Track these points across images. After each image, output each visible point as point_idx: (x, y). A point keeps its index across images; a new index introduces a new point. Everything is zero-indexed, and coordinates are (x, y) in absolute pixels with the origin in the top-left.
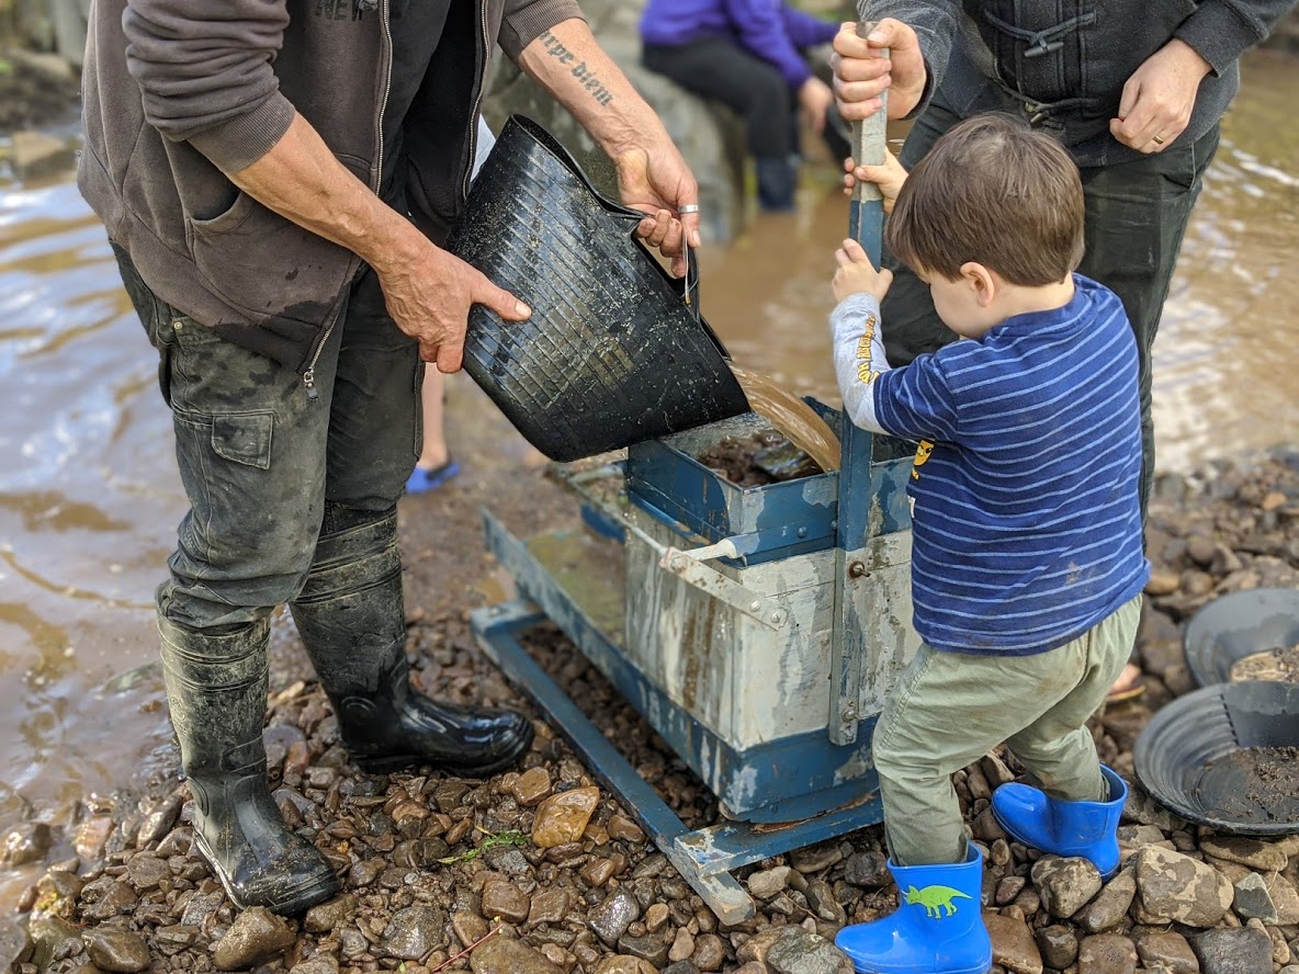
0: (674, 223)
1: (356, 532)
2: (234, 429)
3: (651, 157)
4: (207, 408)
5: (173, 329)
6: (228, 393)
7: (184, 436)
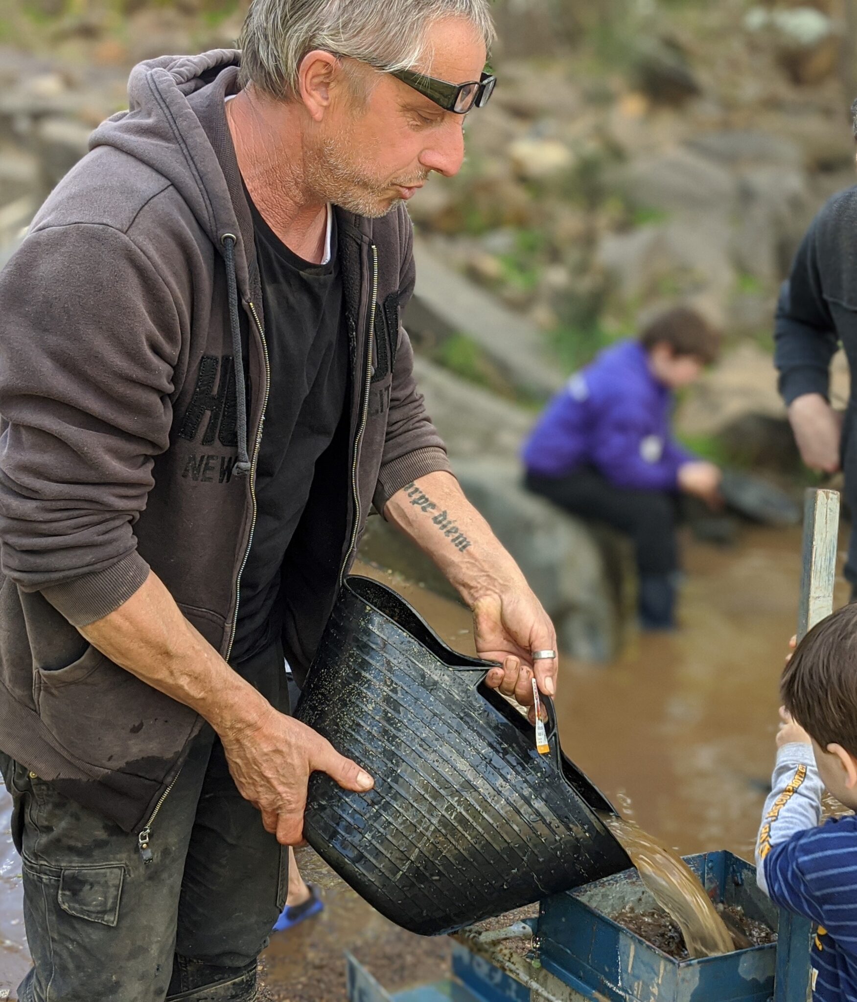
0: (525, 671)
1: (212, 990)
2: (83, 883)
3: (505, 603)
4: (57, 861)
5: (29, 777)
6: (79, 845)
7: (32, 888)
